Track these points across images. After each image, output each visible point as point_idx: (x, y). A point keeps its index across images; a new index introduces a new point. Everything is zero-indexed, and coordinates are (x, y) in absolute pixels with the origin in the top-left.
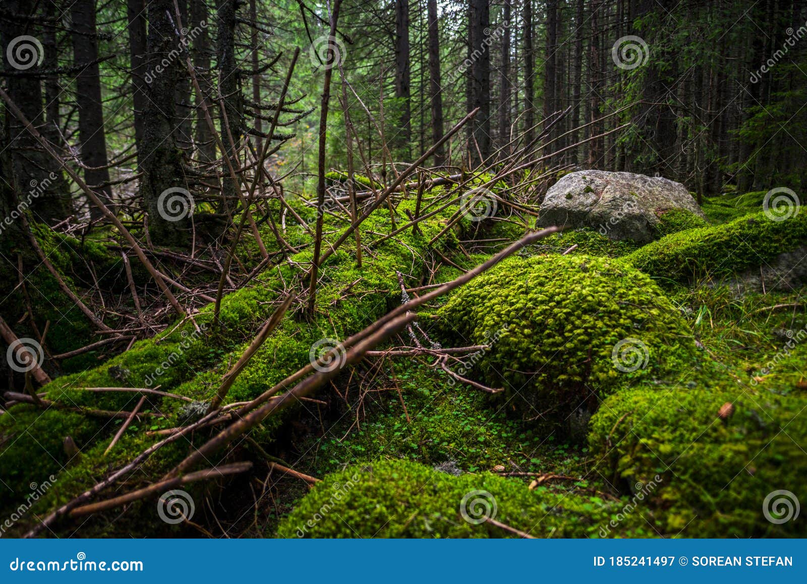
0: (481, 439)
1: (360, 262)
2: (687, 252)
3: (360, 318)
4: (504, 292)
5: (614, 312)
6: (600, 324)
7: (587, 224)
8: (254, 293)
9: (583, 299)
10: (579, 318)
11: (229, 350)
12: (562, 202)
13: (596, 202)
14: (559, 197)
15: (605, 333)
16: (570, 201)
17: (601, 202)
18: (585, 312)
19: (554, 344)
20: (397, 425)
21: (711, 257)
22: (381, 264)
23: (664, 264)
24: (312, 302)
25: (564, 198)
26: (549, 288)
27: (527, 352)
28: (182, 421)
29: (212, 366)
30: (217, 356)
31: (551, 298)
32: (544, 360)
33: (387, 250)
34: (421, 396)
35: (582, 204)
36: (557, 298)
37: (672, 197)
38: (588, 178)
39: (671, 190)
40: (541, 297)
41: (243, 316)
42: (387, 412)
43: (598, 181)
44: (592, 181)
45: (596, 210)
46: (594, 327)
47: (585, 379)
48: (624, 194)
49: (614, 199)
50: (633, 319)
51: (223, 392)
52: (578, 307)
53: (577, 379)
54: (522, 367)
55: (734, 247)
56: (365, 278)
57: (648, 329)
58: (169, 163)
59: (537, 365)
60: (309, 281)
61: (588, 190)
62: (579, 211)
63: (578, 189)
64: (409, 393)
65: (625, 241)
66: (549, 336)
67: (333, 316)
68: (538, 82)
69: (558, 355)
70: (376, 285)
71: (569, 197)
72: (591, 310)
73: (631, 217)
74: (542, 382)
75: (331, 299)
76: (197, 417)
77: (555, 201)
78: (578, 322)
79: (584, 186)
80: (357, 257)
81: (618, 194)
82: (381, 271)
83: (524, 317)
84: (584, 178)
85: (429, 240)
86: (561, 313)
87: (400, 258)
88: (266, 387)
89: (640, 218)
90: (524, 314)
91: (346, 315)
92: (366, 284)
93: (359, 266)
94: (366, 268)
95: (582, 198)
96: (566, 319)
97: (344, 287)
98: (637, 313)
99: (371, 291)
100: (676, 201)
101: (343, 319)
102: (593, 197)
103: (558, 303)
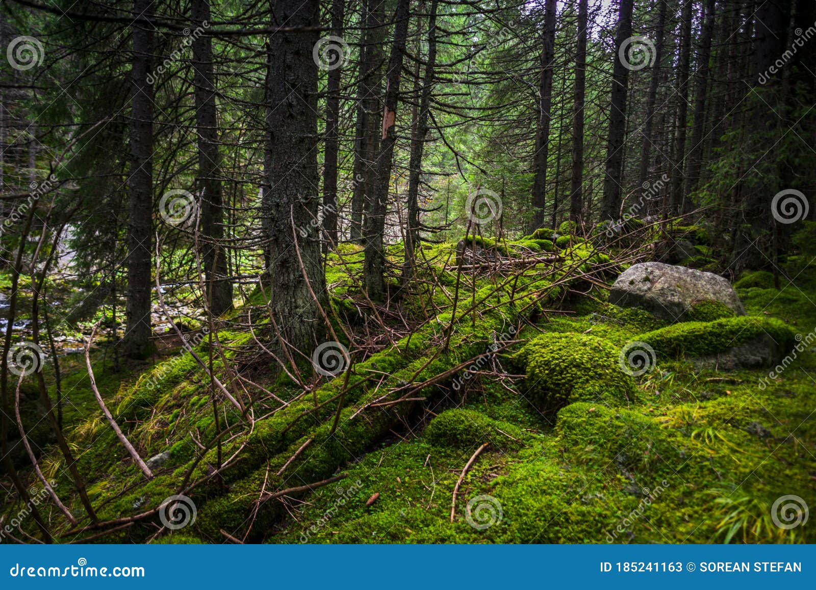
0: (519, 419)
1: (474, 323)
2: (677, 338)
3: (470, 354)
4: (543, 350)
5: (588, 368)
6: (579, 373)
7: (642, 304)
8: (421, 336)
9: (575, 359)
10: (571, 369)
11: (410, 362)
12: (626, 286)
13: (649, 289)
14: (625, 282)
15: (580, 378)
16: (632, 287)
17: (653, 290)
18: (574, 366)
19: (557, 380)
20: (481, 407)
21: (691, 342)
22: (486, 325)
23: (663, 343)
24: (447, 344)
25: (627, 283)
26: (562, 352)
27: (545, 382)
28: (398, 386)
29: (404, 368)
30: (406, 364)
31: (561, 357)
32: (552, 386)
33: (491, 316)
34: (497, 396)
35: (639, 289)
36: (564, 358)
37: (711, 290)
38: (650, 269)
39: (714, 284)
40: (557, 356)
41: (416, 347)
42: (477, 401)
43: (657, 272)
44: (652, 272)
45: (649, 295)
46: (576, 374)
47: (567, 397)
48: (671, 285)
49: (662, 289)
50: (596, 373)
51: (415, 377)
52: (572, 364)
53: (564, 397)
54: (543, 388)
55: (706, 339)
56: (476, 333)
57: (602, 379)
58: (379, 258)
59: (549, 389)
60: (447, 332)
61: (646, 279)
62: (637, 294)
63: (640, 278)
64: (491, 395)
65: (666, 320)
66: (556, 375)
67: (457, 352)
68: (690, 124)
69: (558, 385)
70: (480, 337)
71: (632, 283)
72: (577, 366)
73: (672, 304)
74: (550, 397)
75: (456, 343)
76: (403, 385)
77: (621, 285)
78: (569, 371)
79: (644, 276)
80: (473, 320)
81: (666, 285)
82: (485, 329)
83: (546, 365)
84: (647, 269)
85: (520, 310)
86: (563, 365)
87: (498, 321)
88: (426, 379)
89: (679, 305)
90: (547, 363)
91: (464, 352)
92: (476, 337)
93: (473, 326)
94: (477, 327)
95: (641, 285)
96: (565, 369)
97: (464, 337)
98: (599, 371)
99: (478, 340)
100: (714, 294)
101: (461, 354)
102: (648, 285)
103: (564, 360)
